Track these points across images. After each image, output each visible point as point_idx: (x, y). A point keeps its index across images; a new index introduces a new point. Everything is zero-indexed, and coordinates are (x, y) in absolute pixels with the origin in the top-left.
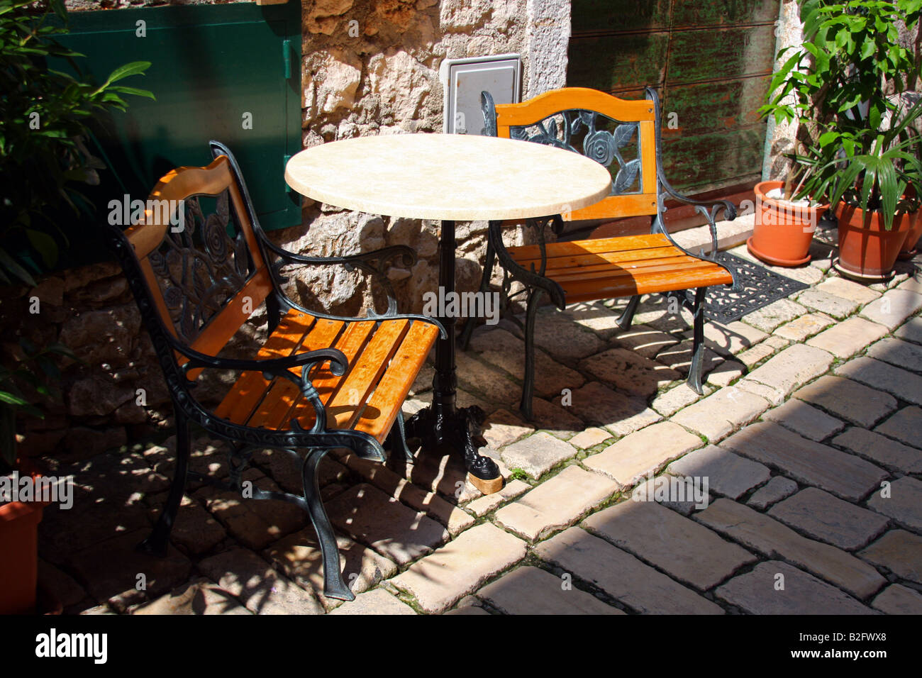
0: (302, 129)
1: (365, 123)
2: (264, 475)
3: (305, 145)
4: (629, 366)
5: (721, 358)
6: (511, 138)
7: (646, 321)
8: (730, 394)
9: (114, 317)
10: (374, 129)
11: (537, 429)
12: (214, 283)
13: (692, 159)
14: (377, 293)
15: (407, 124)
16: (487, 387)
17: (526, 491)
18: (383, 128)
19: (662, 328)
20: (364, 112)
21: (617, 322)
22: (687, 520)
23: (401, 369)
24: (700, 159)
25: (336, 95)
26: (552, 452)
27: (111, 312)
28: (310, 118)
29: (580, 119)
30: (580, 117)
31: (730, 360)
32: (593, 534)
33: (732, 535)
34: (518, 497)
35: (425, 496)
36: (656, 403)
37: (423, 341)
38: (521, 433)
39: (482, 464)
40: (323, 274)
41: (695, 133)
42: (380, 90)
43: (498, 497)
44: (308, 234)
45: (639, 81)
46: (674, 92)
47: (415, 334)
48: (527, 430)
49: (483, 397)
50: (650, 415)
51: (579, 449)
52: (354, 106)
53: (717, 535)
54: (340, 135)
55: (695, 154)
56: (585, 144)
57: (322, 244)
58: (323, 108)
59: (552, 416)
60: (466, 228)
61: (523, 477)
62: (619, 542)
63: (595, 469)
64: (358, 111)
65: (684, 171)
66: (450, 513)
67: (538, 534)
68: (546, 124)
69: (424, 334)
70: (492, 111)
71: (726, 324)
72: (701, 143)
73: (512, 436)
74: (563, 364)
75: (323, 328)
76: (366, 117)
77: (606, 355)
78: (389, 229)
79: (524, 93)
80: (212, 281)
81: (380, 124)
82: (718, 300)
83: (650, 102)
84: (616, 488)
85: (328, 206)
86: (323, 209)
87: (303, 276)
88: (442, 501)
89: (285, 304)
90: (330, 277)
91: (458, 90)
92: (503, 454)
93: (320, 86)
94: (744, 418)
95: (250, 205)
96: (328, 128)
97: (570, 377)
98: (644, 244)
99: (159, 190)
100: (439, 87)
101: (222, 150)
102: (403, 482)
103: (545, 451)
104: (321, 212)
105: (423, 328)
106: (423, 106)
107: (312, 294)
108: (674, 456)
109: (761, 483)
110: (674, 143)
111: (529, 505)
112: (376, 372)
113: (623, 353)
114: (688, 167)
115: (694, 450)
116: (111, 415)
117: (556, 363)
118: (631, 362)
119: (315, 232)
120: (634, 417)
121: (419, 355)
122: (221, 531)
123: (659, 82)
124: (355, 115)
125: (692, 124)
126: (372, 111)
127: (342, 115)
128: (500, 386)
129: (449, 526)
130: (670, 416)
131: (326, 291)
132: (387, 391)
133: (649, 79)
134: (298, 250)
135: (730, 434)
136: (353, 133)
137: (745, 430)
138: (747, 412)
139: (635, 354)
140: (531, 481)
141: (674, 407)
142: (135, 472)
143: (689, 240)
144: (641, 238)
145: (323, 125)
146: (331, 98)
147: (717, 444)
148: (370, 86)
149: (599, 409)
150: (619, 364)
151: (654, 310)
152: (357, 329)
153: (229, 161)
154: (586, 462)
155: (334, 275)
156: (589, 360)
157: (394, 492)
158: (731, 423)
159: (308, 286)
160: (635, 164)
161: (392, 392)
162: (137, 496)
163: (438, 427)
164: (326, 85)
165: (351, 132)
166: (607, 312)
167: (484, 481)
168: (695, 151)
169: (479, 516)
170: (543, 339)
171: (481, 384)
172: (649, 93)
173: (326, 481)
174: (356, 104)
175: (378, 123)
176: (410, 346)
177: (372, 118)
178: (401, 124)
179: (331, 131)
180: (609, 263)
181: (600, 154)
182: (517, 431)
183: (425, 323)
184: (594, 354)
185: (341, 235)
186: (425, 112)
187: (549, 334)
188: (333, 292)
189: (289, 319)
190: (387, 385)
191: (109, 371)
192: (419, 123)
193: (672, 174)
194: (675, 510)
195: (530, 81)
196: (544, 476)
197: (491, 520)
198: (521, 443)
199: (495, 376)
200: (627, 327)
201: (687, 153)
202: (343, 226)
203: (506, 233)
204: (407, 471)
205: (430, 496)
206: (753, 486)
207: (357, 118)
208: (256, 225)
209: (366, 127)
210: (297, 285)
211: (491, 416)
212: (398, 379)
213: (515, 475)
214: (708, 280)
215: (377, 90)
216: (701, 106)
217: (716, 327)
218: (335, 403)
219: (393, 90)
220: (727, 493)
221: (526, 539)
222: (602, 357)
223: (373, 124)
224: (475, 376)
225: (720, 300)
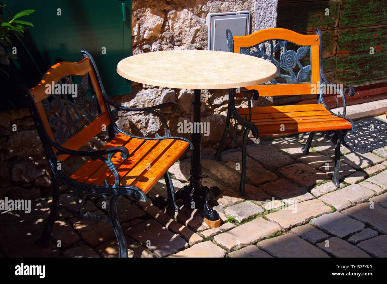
0: (132, 47)
1: (166, 44)
2: (104, 214)
3: (133, 54)
4: (303, 172)
5: (355, 170)
6: (241, 53)
7: (319, 150)
8: (354, 188)
9: (35, 134)
10: (170, 47)
11: (246, 199)
12: (77, 117)
13: (356, 67)
14: (172, 129)
15: (188, 45)
16: (225, 179)
17: (233, 228)
18: (176, 47)
19: (326, 154)
20: (165, 39)
21: (302, 150)
22: (313, 246)
23: (165, 161)
24: (360, 68)
25: (150, 30)
26: (250, 210)
27: (34, 132)
28: (136, 41)
29: (278, 44)
30: (279, 43)
31: (359, 171)
32: (262, 249)
33: (334, 255)
34: (227, 231)
35: (181, 227)
36: (313, 191)
37: (179, 149)
38: (237, 200)
39: (210, 213)
40: (143, 118)
41: (357, 53)
42: (174, 28)
43: (217, 230)
44: (135, 98)
45: (323, 26)
46: (344, 32)
47: (176, 146)
48: (240, 199)
49: (223, 184)
50: (308, 196)
51: (265, 210)
52: (160, 36)
53: (326, 254)
54: (152, 50)
55: (358, 65)
56: (281, 57)
57: (142, 103)
58: (143, 36)
59: (256, 194)
60: (221, 99)
61: (233, 221)
62: (273, 254)
63: (271, 219)
64: (162, 38)
65: (351, 74)
66: (191, 235)
67: (233, 248)
68: (260, 46)
69: (180, 146)
70: (231, 39)
71: (362, 154)
72: (361, 59)
73: (232, 202)
74: (268, 169)
75: (133, 142)
76: (166, 42)
77: (293, 166)
78: (179, 98)
79: (253, 31)
80: (76, 116)
81: (174, 45)
82: (361, 141)
83: (318, 36)
84: (280, 229)
85: (146, 85)
86: (144, 86)
87: (133, 119)
88: (188, 230)
89: (117, 131)
90: (147, 120)
91: (215, 28)
92: (225, 210)
93: (142, 26)
94: (359, 200)
95: (100, 81)
96: (146, 46)
97: (270, 176)
98: (311, 109)
99: (49, 72)
100: (205, 27)
101: (87, 55)
102: (171, 220)
103: (247, 209)
104: (143, 88)
105: (181, 143)
106: (197, 37)
107: (137, 128)
108: (315, 215)
109: (358, 231)
110: (345, 59)
111: (232, 234)
112: (152, 162)
113: (302, 165)
114: (353, 72)
115: (327, 213)
116: (33, 182)
117: (265, 169)
118: (304, 170)
119: (139, 98)
120: (299, 196)
121: (175, 155)
122: (77, 237)
123: (335, 26)
124: (161, 40)
125: (355, 49)
126: (169, 38)
127: (153, 40)
128: (232, 178)
129: (189, 241)
130: (319, 197)
131: (144, 127)
132: (154, 171)
133: (329, 25)
134: (130, 106)
135: (348, 207)
136: (159, 49)
137: (359, 205)
138: (361, 196)
139: (309, 167)
140: (237, 223)
141: (322, 193)
142: (42, 209)
143: (351, 111)
144: (309, 106)
145: (143, 45)
146: (147, 31)
147: (340, 212)
148: (169, 26)
149: (281, 192)
150: (298, 170)
151: (324, 145)
152: (149, 143)
153: (90, 60)
154: (267, 216)
155: (149, 120)
156: (283, 168)
157: (166, 224)
158: (350, 202)
159: (135, 124)
160: (308, 67)
161: (157, 171)
162: (40, 220)
163: (191, 194)
164: (145, 25)
165: (158, 49)
166: (299, 145)
167: (211, 221)
168: (358, 63)
169: (206, 238)
170: (261, 157)
171: (223, 177)
172: (317, 31)
173: (133, 218)
174: (161, 35)
175: (173, 45)
176: (172, 151)
177: (169, 42)
178: (185, 45)
179: (147, 48)
180: (289, 117)
181: (289, 62)
182: (235, 200)
183: (182, 141)
184: (286, 165)
185: (152, 99)
186: (198, 39)
187: (264, 155)
188: (148, 128)
189: (117, 137)
190: (155, 168)
191: (32, 161)
192: (195, 45)
193: (344, 75)
194: (308, 241)
195: (256, 25)
196: (243, 222)
197: (212, 240)
198: (236, 205)
199: (231, 174)
200: (307, 153)
201: (353, 64)
202: (154, 95)
203: (243, 103)
204: (175, 215)
205: (183, 227)
206: (353, 232)
207: (162, 42)
208: (103, 92)
209: (166, 46)
210: (129, 123)
211: (224, 192)
212: (161, 165)
213: (229, 220)
214: (338, 126)
215: (172, 28)
216: (361, 39)
217: (357, 155)
218: (129, 175)
219: (181, 28)
220: (338, 235)
221: (227, 250)
222: (290, 167)
223: (170, 45)
224: (221, 173)
225: (363, 142)
